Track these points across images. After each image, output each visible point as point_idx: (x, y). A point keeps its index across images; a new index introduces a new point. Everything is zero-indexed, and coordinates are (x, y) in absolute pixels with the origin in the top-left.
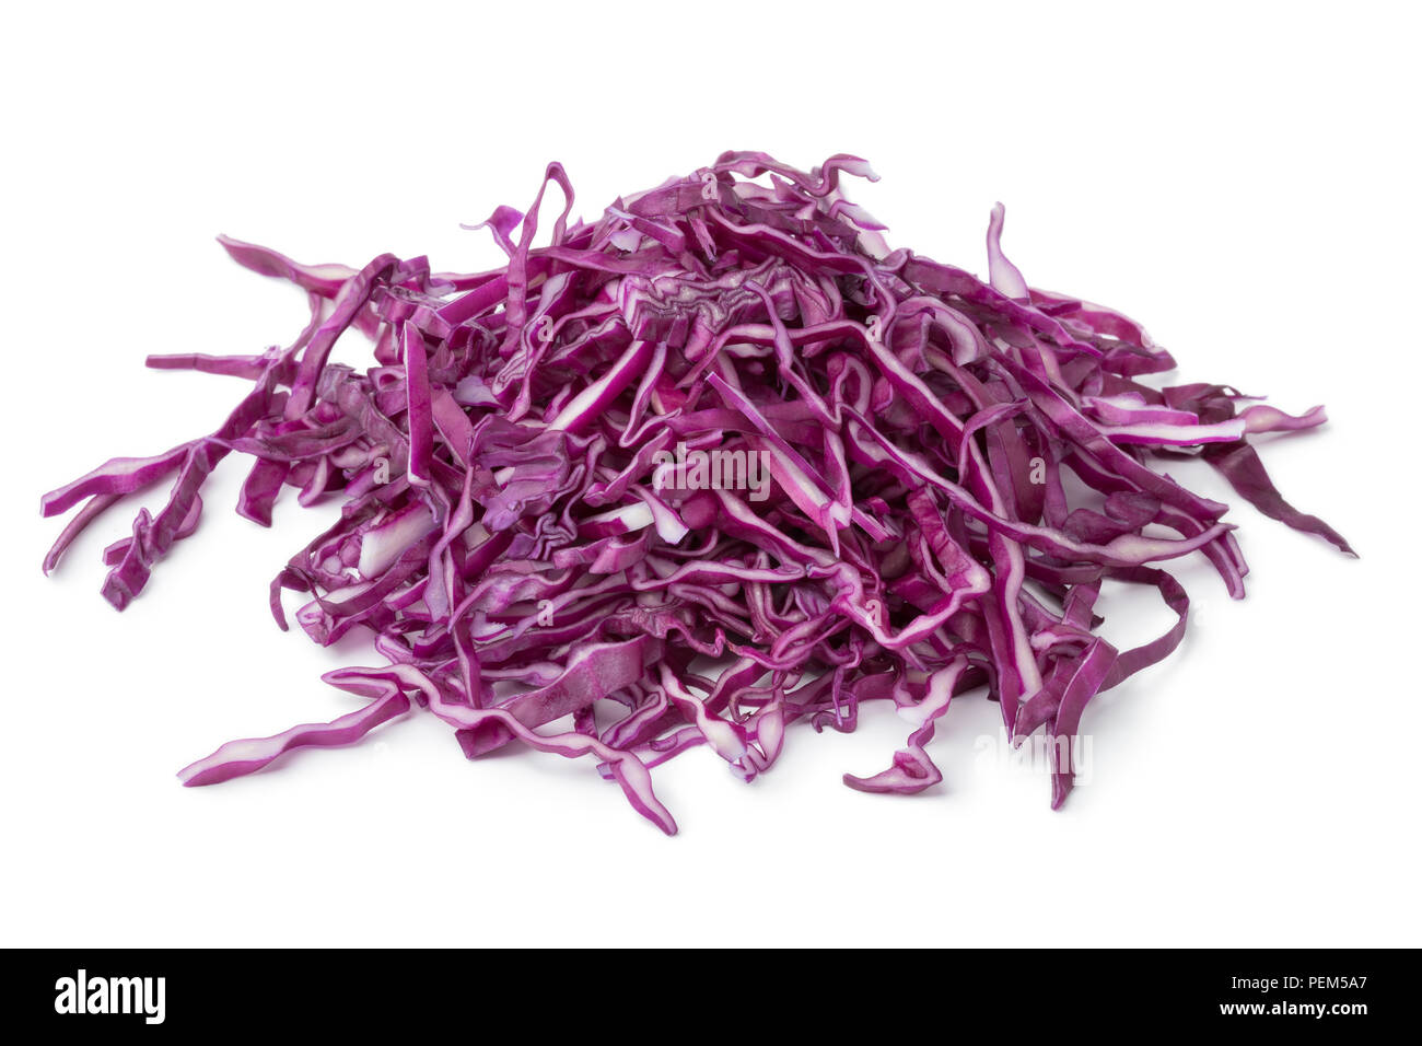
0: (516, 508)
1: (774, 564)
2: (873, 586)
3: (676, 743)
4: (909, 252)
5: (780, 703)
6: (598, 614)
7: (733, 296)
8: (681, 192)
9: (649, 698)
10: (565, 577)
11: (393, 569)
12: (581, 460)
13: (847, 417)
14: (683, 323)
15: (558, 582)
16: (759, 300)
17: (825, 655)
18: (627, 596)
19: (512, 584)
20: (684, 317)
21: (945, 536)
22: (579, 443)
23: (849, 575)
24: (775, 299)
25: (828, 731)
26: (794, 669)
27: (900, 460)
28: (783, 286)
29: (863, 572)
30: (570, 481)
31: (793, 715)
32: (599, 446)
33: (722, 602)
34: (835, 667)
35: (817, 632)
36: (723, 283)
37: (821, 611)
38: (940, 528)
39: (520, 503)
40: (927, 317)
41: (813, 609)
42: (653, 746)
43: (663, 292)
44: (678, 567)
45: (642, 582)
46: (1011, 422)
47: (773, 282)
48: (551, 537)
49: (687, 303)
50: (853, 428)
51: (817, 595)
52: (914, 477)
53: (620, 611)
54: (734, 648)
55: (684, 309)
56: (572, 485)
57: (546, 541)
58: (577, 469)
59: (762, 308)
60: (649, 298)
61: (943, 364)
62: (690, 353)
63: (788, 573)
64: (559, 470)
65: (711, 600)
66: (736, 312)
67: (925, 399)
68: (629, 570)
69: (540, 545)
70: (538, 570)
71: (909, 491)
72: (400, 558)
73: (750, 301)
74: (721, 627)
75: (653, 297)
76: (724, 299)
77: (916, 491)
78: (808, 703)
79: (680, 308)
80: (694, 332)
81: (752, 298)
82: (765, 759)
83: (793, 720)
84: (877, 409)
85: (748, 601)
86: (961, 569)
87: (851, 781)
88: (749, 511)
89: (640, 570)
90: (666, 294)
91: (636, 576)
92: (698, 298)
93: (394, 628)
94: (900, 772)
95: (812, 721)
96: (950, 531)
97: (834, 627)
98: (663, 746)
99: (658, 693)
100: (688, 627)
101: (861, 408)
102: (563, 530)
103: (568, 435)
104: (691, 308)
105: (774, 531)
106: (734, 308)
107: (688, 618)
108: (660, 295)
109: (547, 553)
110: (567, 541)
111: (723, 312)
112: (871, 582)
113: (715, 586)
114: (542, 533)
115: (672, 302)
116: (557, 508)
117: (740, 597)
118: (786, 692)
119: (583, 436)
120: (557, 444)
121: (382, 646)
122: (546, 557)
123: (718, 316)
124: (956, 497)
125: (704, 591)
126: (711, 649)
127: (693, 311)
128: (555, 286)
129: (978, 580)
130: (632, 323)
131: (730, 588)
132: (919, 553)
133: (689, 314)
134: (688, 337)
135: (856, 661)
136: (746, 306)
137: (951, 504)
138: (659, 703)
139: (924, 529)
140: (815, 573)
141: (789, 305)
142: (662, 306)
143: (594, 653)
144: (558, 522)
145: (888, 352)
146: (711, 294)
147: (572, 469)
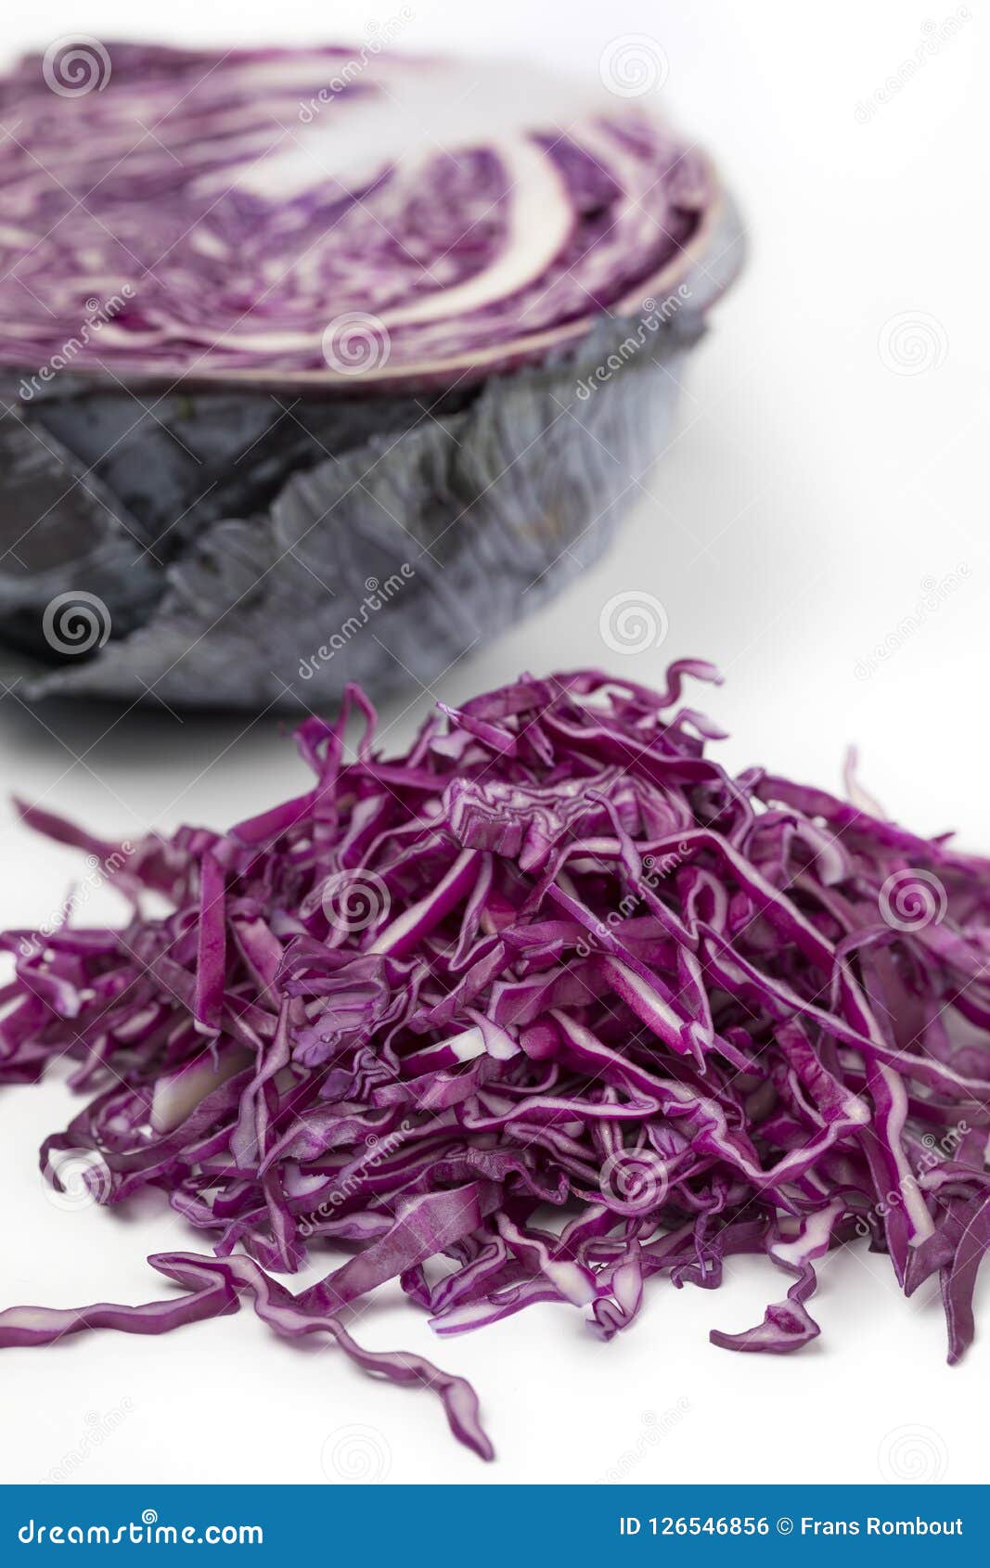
0: (331, 1040)
1: (623, 1099)
2: (738, 1122)
3: (519, 1296)
4: (762, 771)
5: (636, 1254)
6: (425, 1160)
7: (571, 805)
8: (511, 694)
9: (485, 1251)
10: (388, 1117)
11: (190, 1120)
12: (403, 987)
13: (704, 935)
14: (516, 830)
15: (380, 1123)
16: (600, 809)
17: (684, 1199)
18: (460, 1137)
19: (327, 1127)
20: (517, 823)
21: (817, 1067)
22: (400, 968)
23: (709, 1109)
24: (619, 809)
25: (689, 1287)
26: (650, 1214)
27: (764, 985)
28: (626, 797)
29: (726, 1107)
30: (392, 1010)
31: (651, 1269)
32: (423, 971)
33: (565, 1144)
34: (697, 1213)
35: (674, 1173)
36: (558, 791)
37: (677, 1151)
38: (812, 1059)
39: (335, 1034)
40: (789, 829)
41: (669, 1148)
42: (492, 1299)
43: (494, 796)
44: (512, 1105)
45: (475, 1120)
46: (886, 949)
47: (614, 792)
48: (369, 1073)
49: (520, 809)
50: (710, 947)
51: (673, 1132)
52: (779, 1004)
53: (449, 1155)
54: (580, 1194)
55: (516, 816)
56: (393, 1014)
57: (365, 1077)
58: (399, 997)
59: (605, 817)
60: (478, 803)
61: (807, 883)
62: (526, 863)
63: (640, 1107)
64: (379, 998)
65: (551, 1141)
66: (576, 823)
67: (790, 917)
68: (459, 1108)
69: (358, 1080)
70: (356, 1111)
71: (774, 1023)
72: (197, 1109)
73: (590, 811)
74: (566, 1173)
75: (482, 801)
76: (561, 807)
77: (781, 1021)
78: (668, 1255)
79: (513, 815)
80: (529, 841)
81: (593, 807)
82: (624, 1315)
83: (650, 1274)
84: (735, 927)
85: (595, 1142)
86: (837, 1102)
87: (718, 1338)
88: (594, 1039)
89: (471, 1107)
90: (497, 800)
91: (468, 1113)
92: (532, 805)
93: (189, 1183)
94: (774, 1328)
95: (671, 1275)
96: (822, 1062)
97: (695, 1167)
98: (503, 1300)
99: (495, 1244)
100: (529, 1169)
101: (717, 925)
102: (385, 1065)
103: (389, 959)
104: (524, 815)
105: (623, 1062)
106: (571, 818)
107: (528, 1161)
108: (490, 799)
109: (366, 1091)
110: (389, 1077)
111: (560, 821)
112: (735, 1118)
113: (557, 1126)
114: (361, 1068)
115: (504, 808)
116: (376, 1041)
117: (587, 1138)
118: (643, 1243)
119: (405, 960)
120: (377, 970)
121: (177, 1204)
122: (365, 1095)
123: (555, 824)
124: (829, 1024)
125: (543, 1130)
126: (555, 1195)
127: (528, 818)
128: (366, 810)
129: (857, 1111)
130: (459, 829)
131: (573, 1128)
132: (786, 1089)
133: (523, 822)
134: (522, 848)
135: (720, 1205)
136: (585, 816)
137: (823, 1034)
138: (497, 1254)
139: (794, 1062)
140: (672, 1109)
141: (633, 818)
142: (493, 811)
143: (424, 1204)
144: (379, 1055)
145: (748, 864)
146: (547, 802)
147: (392, 998)
